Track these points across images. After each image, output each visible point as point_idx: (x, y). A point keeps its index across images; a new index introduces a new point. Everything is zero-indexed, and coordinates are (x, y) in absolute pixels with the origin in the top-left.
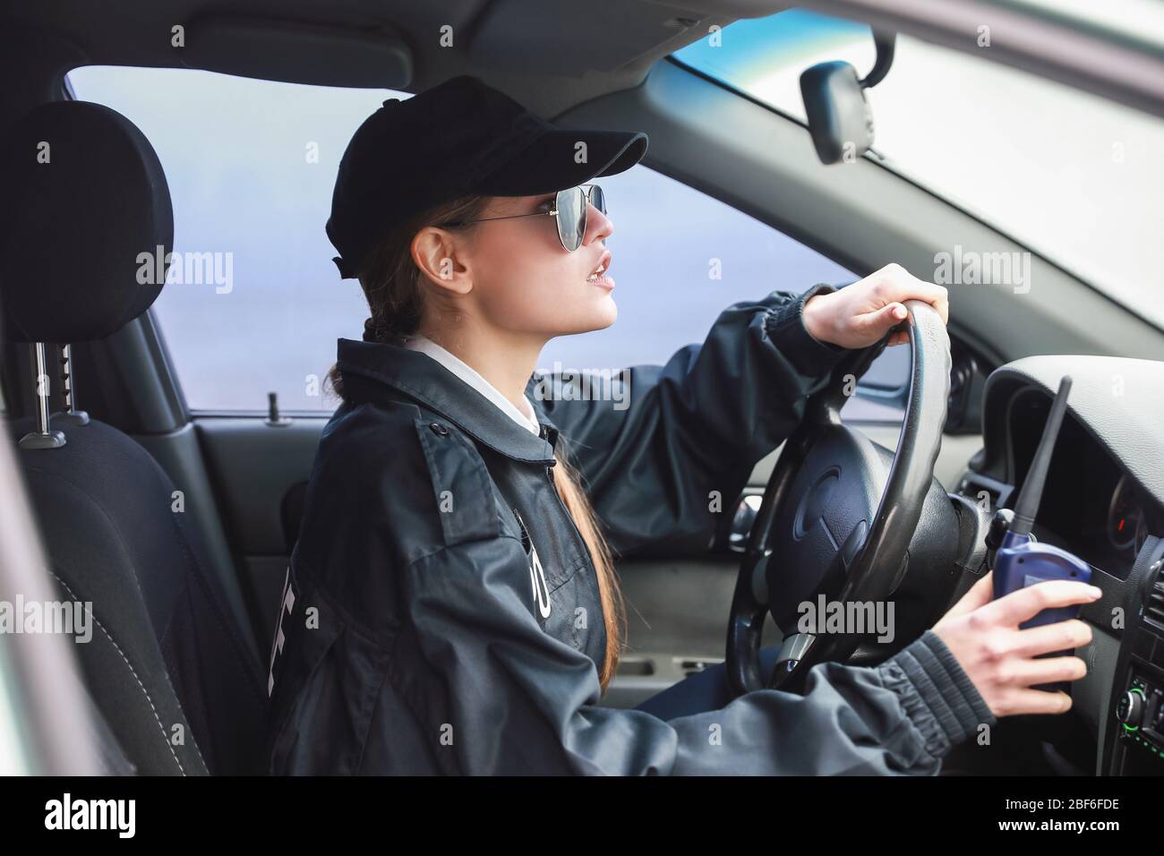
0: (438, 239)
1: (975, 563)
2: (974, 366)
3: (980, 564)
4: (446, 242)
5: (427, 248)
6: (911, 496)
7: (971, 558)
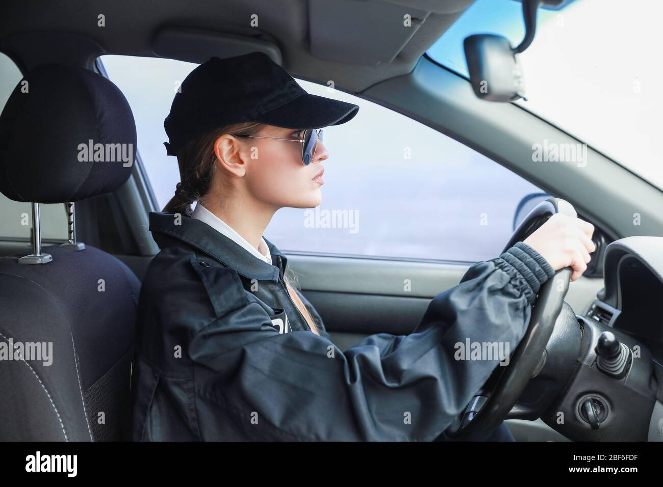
0: (231, 142)
1: (589, 361)
2: (603, 240)
3: (592, 362)
4: (235, 146)
5: (224, 146)
6: (548, 317)
7: (587, 358)
